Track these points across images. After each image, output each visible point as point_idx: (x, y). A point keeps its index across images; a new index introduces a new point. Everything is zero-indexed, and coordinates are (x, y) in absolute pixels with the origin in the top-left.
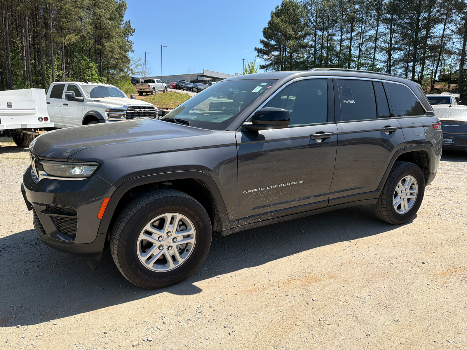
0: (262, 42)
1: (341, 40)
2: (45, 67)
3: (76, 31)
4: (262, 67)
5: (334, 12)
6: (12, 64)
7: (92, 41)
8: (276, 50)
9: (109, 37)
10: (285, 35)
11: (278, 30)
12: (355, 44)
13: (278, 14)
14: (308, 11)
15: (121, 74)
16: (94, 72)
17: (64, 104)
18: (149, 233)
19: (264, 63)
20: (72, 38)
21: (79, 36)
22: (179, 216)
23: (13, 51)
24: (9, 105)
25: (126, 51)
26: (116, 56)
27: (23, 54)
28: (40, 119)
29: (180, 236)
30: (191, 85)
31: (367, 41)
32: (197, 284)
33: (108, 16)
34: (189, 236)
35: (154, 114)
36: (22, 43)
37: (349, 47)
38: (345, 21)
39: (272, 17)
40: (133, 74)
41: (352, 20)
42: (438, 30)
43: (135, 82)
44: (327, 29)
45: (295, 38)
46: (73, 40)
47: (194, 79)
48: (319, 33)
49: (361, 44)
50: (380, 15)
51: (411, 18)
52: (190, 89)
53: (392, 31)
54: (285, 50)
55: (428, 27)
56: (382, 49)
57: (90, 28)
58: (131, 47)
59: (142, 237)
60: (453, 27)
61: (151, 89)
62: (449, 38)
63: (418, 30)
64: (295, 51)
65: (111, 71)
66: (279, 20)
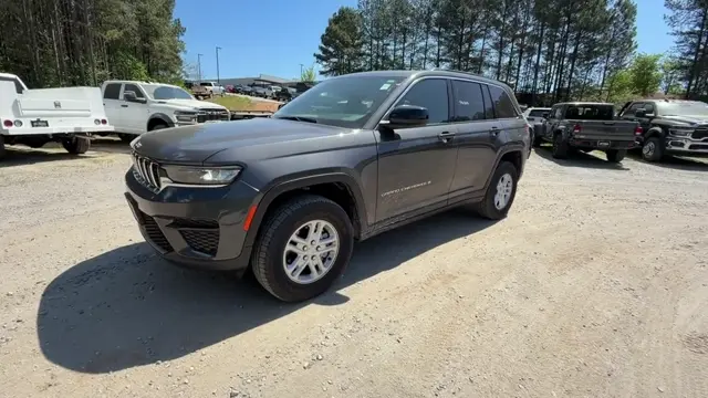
0: (321, 48)
1: (395, 50)
2: (82, 64)
3: (118, 26)
4: (322, 73)
5: (387, 23)
6: (41, 61)
7: (138, 39)
8: (334, 56)
9: (157, 35)
10: (343, 42)
11: (337, 37)
12: (408, 54)
13: (336, 20)
14: (364, 20)
15: (173, 76)
16: (142, 73)
17: (123, 106)
18: (294, 243)
19: (323, 70)
20: (115, 34)
21: (122, 33)
22: (323, 224)
23: (42, 45)
24: (57, 105)
25: (179, 51)
26: (166, 57)
27: (53, 48)
28: (97, 121)
29: (323, 244)
30: (250, 89)
31: (418, 51)
32: (342, 292)
33: (154, 12)
34: (330, 244)
35: (227, 117)
36: (50, 36)
37: (402, 57)
38: (397, 32)
39: (330, 24)
40: (187, 76)
41: (404, 31)
42: (479, 44)
43: (189, 85)
44: (382, 39)
45: (353, 46)
46: (116, 36)
47: (251, 83)
48: (375, 42)
49: (413, 55)
50: (429, 28)
51: (456, 32)
52: (248, 93)
53: (440, 43)
54: (342, 57)
55: (470, 41)
56: (431, 60)
57: (135, 24)
58: (183, 48)
59: (289, 248)
60: (490, 42)
61: (208, 92)
62: (488, 53)
63: (461, 44)
64: (353, 59)
65: (161, 73)
66: (337, 27)
